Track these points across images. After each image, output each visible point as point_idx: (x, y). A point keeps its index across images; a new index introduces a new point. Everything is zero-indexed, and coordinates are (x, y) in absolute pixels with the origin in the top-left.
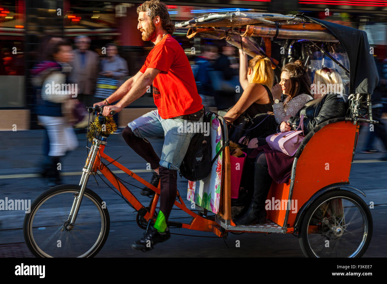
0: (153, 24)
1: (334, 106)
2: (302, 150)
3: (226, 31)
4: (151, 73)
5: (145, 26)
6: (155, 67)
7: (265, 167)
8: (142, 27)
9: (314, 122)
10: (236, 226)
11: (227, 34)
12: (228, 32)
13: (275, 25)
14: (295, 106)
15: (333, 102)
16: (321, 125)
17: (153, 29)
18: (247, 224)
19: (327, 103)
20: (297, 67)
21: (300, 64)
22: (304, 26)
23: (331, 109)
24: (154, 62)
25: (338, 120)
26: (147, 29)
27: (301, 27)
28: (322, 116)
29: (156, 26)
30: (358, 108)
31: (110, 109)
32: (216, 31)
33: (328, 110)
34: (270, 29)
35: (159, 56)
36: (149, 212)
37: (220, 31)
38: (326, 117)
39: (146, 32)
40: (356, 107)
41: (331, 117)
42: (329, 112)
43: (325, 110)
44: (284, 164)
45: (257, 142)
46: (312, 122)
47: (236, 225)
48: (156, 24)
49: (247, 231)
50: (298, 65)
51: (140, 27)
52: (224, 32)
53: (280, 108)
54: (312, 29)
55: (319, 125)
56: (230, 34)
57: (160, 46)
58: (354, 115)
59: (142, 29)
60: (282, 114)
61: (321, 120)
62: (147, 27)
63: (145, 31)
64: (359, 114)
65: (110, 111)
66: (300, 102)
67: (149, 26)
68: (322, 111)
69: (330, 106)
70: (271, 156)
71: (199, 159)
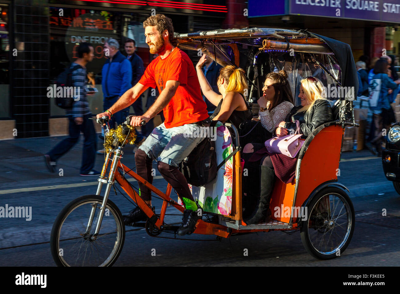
0: (162, 38)
1: (326, 112)
2: (305, 152)
3: (202, 42)
4: (174, 84)
5: (155, 40)
6: (177, 80)
7: (271, 169)
8: (151, 41)
9: (310, 126)
10: (247, 226)
11: (203, 45)
12: (204, 42)
13: (285, 39)
14: (281, 113)
15: (324, 108)
16: (318, 129)
17: (162, 43)
18: (256, 223)
19: (318, 109)
20: (281, 77)
21: (284, 74)
22: (307, 40)
23: (323, 114)
24: (176, 75)
25: (331, 123)
26: (157, 43)
27: (305, 41)
28: (317, 121)
29: (165, 40)
30: (344, 113)
31: (141, 119)
32: (194, 42)
33: (321, 115)
34: (283, 43)
35: (179, 69)
36: (159, 219)
37: (196, 42)
38: (321, 121)
39: (156, 46)
40: (343, 112)
41: (325, 122)
42: (322, 117)
43: (319, 115)
44: (288, 165)
45: (253, 147)
46: (309, 126)
47: (247, 224)
48: (164, 38)
49: (257, 229)
50: (282, 75)
51: (149, 41)
52: (200, 43)
53: (267, 116)
54: (312, 43)
55: (316, 129)
56: (205, 45)
57: (179, 59)
58: (342, 119)
59: (151, 43)
60: (270, 122)
61: (317, 125)
62: (156, 41)
63: (154, 45)
64: (346, 118)
65: (141, 121)
66: (285, 109)
67: (158, 40)
68: (316, 117)
69: (322, 111)
70: (275, 159)
71: (208, 165)
